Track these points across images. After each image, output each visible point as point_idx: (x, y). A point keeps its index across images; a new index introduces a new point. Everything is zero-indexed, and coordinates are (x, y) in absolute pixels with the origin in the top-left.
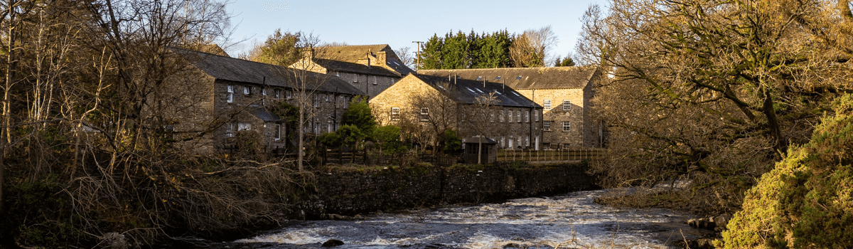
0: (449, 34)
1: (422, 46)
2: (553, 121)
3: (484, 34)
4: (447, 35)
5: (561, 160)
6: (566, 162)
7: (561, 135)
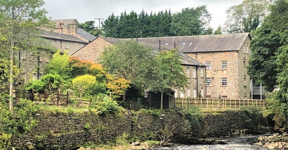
0: (124, 13)
1: (102, 23)
2: (213, 78)
3: (151, 13)
4: (122, 14)
5: (225, 107)
6: (229, 109)
7: (219, 89)
